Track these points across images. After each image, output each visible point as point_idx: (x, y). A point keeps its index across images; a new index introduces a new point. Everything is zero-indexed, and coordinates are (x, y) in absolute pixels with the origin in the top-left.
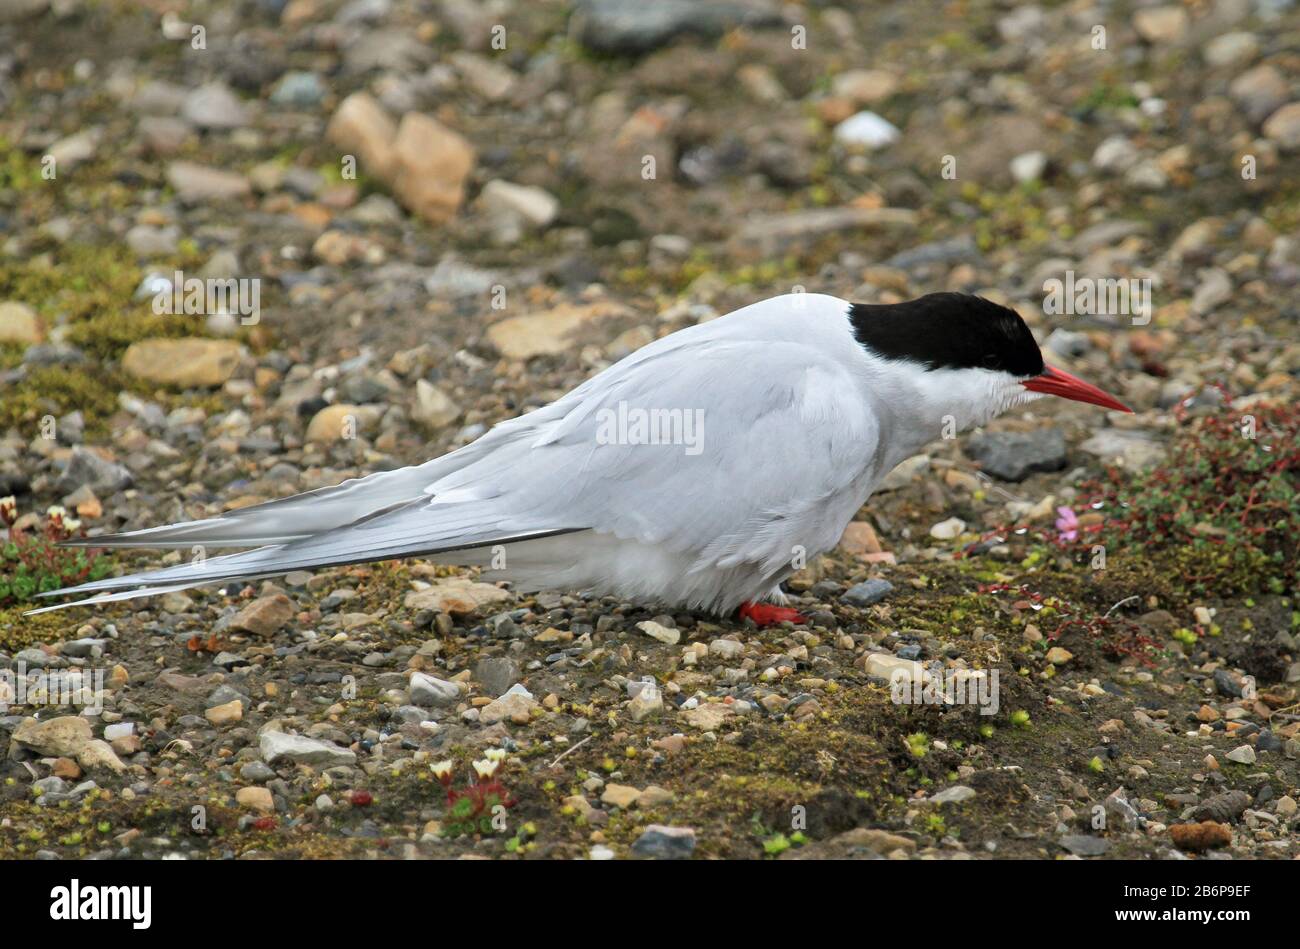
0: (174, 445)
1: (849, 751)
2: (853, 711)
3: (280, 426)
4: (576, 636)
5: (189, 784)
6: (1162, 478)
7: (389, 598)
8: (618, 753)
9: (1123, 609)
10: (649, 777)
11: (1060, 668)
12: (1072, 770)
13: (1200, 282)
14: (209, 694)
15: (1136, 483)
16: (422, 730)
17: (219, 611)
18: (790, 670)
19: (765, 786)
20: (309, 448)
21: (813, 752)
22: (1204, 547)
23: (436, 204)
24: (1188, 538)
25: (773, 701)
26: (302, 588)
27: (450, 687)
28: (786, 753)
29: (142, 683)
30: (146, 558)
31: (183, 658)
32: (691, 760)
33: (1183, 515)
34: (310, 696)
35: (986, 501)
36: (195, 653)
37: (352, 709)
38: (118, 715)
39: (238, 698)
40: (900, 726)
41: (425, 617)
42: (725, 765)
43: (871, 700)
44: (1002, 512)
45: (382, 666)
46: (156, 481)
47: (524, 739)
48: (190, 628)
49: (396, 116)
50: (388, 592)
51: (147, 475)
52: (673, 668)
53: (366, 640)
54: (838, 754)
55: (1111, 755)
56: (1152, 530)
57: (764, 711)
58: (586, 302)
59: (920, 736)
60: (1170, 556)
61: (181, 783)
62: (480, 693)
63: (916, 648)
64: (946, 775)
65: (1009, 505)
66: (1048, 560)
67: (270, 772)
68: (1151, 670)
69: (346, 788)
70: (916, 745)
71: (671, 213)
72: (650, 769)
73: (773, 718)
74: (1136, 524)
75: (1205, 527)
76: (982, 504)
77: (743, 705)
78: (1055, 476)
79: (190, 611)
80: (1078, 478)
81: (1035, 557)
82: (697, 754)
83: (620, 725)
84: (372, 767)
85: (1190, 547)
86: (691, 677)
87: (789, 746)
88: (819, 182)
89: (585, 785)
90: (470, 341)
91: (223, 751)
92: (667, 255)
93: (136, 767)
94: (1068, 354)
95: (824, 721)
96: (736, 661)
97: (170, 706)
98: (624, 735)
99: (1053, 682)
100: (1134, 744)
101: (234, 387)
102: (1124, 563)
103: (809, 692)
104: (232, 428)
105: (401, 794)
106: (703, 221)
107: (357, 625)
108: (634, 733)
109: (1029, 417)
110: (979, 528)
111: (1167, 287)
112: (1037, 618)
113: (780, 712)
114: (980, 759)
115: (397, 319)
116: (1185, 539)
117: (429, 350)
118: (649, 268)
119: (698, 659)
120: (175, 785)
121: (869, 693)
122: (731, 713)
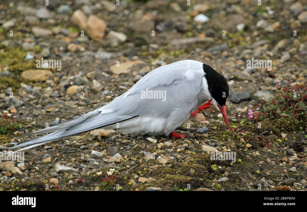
0: (34, 96)
1: (198, 169)
2: (199, 159)
3: (60, 91)
4: (132, 141)
5: (38, 177)
6: (273, 102)
8: (142, 170)
9: (264, 134)
10: (149, 175)
11: (249, 148)
12: (252, 173)
13: (282, 55)
14: (43, 156)
15: (267, 104)
16: (95, 164)
18: (183, 149)
19: (177, 177)
20: (67, 96)
21: (189, 169)
22: (284, 119)
23: (97, 37)
24: (280, 117)
25: (179, 157)
27: (101, 154)
28: (183, 169)
29: (26, 153)
30: (27, 123)
32: (159, 171)
33: (278, 111)
34: (67, 156)
35: (231, 108)
37: (77, 159)
39: (50, 157)
40: (210, 163)
41: (95, 137)
42: (168, 172)
43: (203, 157)
44: (235, 111)
45: (85, 149)
46: (30, 104)
47: (119, 166)
49: (87, 15)
51: (27, 103)
52: (155, 149)
53: (81, 142)
54: (195, 170)
55: (261, 169)
56: (271, 115)
57: (177, 159)
58: (134, 60)
59: (215, 165)
60: (275, 121)
61: (36, 177)
62: (108, 155)
63: (214, 144)
64: (221, 174)
65: (236, 109)
66: (246, 122)
67: (58, 175)
68: (271, 149)
69: (76, 178)
70: (214, 167)
71: (154, 39)
72: (150, 173)
73: (180, 161)
74: (267, 114)
75: (284, 114)
77: (172, 158)
78: (247, 102)
80: (253, 102)
81: (243, 122)
82: (161, 170)
83: (142, 163)
84: (82, 173)
85: (280, 119)
86: (160, 151)
88: (190, 31)
89: (134, 177)
90: (106, 70)
91: (46, 169)
92: (153, 49)
93: (25, 173)
94: (251, 73)
95: (192, 162)
96: (170, 147)
97: (33, 159)
98: (143, 165)
99: (247, 152)
100: (267, 167)
101: (48, 81)
102: (264, 123)
103: (188, 154)
104: (48, 91)
105: (89, 180)
106: (162, 41)
107: (79, 139)
108: (146, 165)
109: (241, 88)
110: (229, 115)
111: (274, 56)
112: (243, 136)
113: (181, 159)
114: (230, 171)
115: (88, 65)
116: (279, 117)
117: (96, 72)
118: (149, 52)
119: (161, 147)
120: (34, 178)
121: (203, 155)
122: (169, 159)
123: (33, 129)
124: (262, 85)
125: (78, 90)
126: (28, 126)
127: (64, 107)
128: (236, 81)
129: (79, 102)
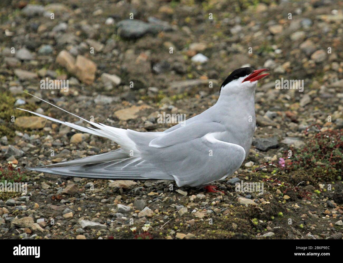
0: (34, 145)
1: (240, 223)
2: (238, 213)
3: (62, 139)
4: (159, 194)
5: (63, 235)
6: (305, 149)
7: (103, 184)
8: (178, 224)
9: (300, 185)
10: (187, 231)
11: (287, 200)
12: (295, 227)
13: (301, 98)
14: (63, 211)
15: (298, 151)
16: (122, 219)
17: (57, 189)
18: (219, 202)
19: (220, 233)
20: (71, 145)
21: (231, 224)
22: (320, 168)
23: (88, 79)
24: (316, 166)
25: (217, 210)
26: (79, 182)
27: (128, 207)
28: (223, 224)
29: (43, 208)
30: (34, 175)
31: (51, 201)
32: (198, 226)
33: (313, 159)
34: (90, 211)
35: (259, 157)
36: (54, 200)
37: (103, 214)
38: (39, 217)
39: (71, 212)
40: (250, 217)
41: (116, 189)
42: (207, 227)
43: (243, 210)
44: (263, 160)
45: (106, 203)
46: (31, 154)
47: (151, 221)
48: (50, 193)
49: (75, 57)
50: (103, 183)
51: (28, 153)
52: (187, 202)
53: (101, 196)
54: (237, 224)
55: (305, 224)
56: (306, 164)
57: (215, 213)
58: (139, 105)
59: (255, 219)
60: (311, 171)
61: (60, 234)
62: (136, 209)
63: (250, 196)
64: (264, 229)
65: (265, 158)
66: (278, 172)
67: (84, 231)
68: (310, 201)
69: (105, 235)
70: (255, 221)
71: (152, 81)
72: (187, 229)
73: (218, 215)
74: (301, 162)
75: (319, 163)
76: (258, 157)
77: (209, 211)
78: (276, 150)
79: (49, 188)
80: (282, 150)
81: (275, 171)
82: (199, 225)
83: (177, 217)
84: (111, 229)
85: (316, 168)
86: (193, 204)
87: (224, 222)
88: (189, 72)
89: (170, 233)
90: (110, 116)
91: (69, 226)
92: (153, 92)
93: (47, 230)
94: (271, 117)
95: (231, 215)
96: (204, 200)
97: (53, 214)
98: (178, 220)
99: (286, 204)
100: (310, 220)
101: (46, 129)
102: (299, 173)
103: (226, 207)
104: (48, 140)
105: (121, 236)
106: (161, 83)
107: (96, 192)
108: (181, 219)
109: (266, 134)
110: (257, 164)
111: (291, 99)
112: (279, 187)
113: (219, 213)
114: (272, 225)
115: (88, 110)
116: (314, 166)
117: (99, 118)
118: (148, 96)
119: (194, 199)
120: (58, 235)
121: (241, 208)
122: (206, 213)
123: (43, 181)
124: (287, 131)
125: (83, 138)
126: (36, 178)
127: (72, 157)
128: (259, 127)
129: (88, 151)
